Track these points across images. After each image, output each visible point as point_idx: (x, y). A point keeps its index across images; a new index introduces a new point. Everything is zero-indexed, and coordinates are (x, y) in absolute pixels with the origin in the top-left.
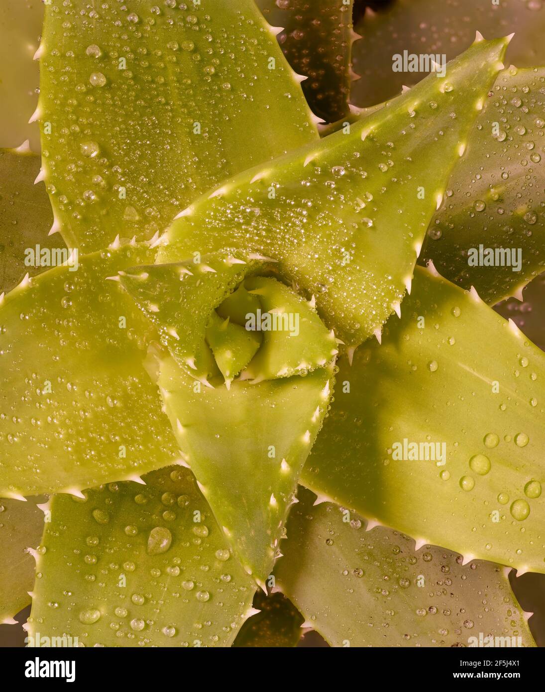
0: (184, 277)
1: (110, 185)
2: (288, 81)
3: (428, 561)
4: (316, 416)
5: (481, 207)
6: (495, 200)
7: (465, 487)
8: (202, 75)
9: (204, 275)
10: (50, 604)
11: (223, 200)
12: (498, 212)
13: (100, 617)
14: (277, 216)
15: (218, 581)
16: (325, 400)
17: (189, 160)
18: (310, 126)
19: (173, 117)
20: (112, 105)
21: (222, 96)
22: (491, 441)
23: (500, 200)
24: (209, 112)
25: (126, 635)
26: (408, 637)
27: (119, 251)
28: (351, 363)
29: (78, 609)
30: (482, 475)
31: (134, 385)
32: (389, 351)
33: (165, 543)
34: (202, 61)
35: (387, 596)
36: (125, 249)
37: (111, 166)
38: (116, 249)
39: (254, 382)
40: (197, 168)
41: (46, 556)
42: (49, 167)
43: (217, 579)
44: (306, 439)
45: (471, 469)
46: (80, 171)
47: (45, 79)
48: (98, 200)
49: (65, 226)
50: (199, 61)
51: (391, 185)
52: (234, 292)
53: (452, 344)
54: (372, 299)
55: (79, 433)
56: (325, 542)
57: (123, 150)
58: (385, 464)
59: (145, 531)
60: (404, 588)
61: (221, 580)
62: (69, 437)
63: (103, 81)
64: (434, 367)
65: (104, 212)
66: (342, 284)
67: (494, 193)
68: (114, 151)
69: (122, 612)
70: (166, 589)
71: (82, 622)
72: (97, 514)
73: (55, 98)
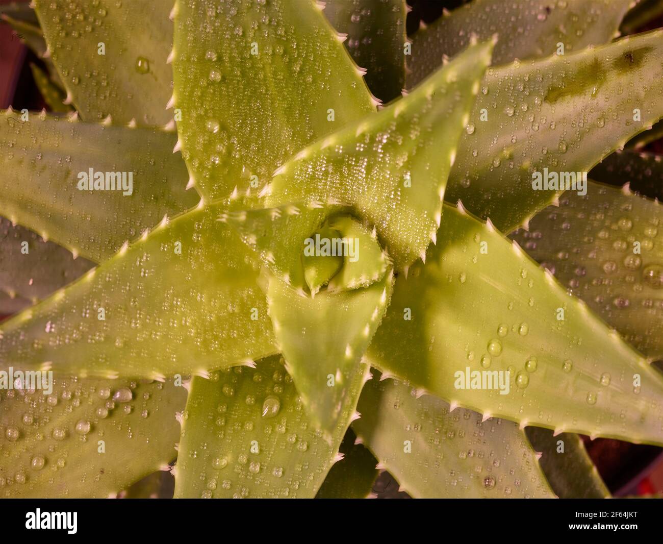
0: (275, 218)
1: (229, 152)
2: (353, 76)
3: (468, 419)
4: (375, 315)
5: (497, 163)
6: (507, 158)
7: (484, 365)
8: (291, 73)
9: (291, 216)
10: (190, 456)
11: (305, 161)
12: (509, 167)
13: (227, 464)
14: (344, 173)
15: (313, 437)
16: (382, 305)
17: (286, 133)
18: (371, 108)
19: (272, 103)
20: (227, 96)
21: (306, 87)
22: (503, 331)
23: (511, 157)
24: (298, 99)
25: (246, 476)
26: (453, 475)
27: (237, 200)
28: (406, 278)
29: (212, 458)
30: (496, 356)
31: (249, 296)
32: (432, 267)
33: (275, 409)
34: (290, 62)
35: (438, 445)
36: (241, 199)
37: (229, 138)
38: (235, 199)
39: (335, 293)
40: (293, 139)
41: (189, 421)
42: (184, 140)
43: (312, 435)
44: (366, 332)
45: (488, 352)
46: (207, 143)
47: (177, 78)
48: (221, 164)
49: (198, 182)
50: (287, 62)
51: (420, 150)
52: (321, 227)
53: (475, 262)
54: (416, 231)
55: (205, 331)
56: (393, 407)
57: (237, 128)
58: (430, 350)
59: (260, 401)
60: (450, 438)
61: (315, 436)
62: (198, 334)
63: (219, 77)
64: (463, 279)
65: (226, 172)
66: (395, 221)
67: (506, 153)
68: (231, 128)
69: (243, 459)
70: (275, 443)
71: (214, 468)
72: (226, 389)
73: (184, 91)
